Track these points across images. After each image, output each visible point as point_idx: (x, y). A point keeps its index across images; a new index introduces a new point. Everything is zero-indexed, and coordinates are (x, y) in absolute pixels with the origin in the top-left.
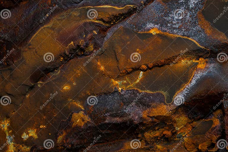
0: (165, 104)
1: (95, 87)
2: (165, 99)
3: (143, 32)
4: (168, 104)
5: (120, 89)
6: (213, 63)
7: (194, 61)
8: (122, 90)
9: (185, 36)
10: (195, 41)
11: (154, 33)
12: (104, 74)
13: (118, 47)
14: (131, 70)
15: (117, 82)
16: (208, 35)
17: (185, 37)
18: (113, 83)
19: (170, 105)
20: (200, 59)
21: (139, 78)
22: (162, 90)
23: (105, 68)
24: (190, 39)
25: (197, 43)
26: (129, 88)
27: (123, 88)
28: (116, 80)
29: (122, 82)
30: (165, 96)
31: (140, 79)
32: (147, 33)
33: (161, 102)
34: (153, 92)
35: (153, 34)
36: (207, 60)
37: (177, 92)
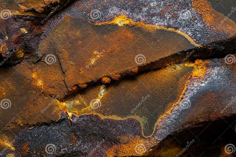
0: (142, 137)
1: (30, 114)
2: (142, 128)
3: (102, 23)
4: (146, 137)
5: (70, 114)
6: (218, 66)
7: (186, 65)
8: (73, 116)
9: (171, 27)
10: (186, 36)
11: (120, 23)
12: (43, 93)
13: (63, 50)
14: (85, 85)
15: (64, 104)
16: (208, 24)
17: (170, 29)
18: (58, 106)
19: (149, 138)
20: (196, 62)
21: (99, 96)
22: (137, 115)
23: (45, 82)
24: (179, 32)
25: (189, 39)
26: (85, 112)
27: (75, 113)
28: (63, 102)
29: (72, 102)
30: (141, 123)
31: (101, 97)
32: (110, 24)
33: (135, 134)
34: (123, 118)
35: (119, 25)
36: (207, 62)
37: (160, 118)
